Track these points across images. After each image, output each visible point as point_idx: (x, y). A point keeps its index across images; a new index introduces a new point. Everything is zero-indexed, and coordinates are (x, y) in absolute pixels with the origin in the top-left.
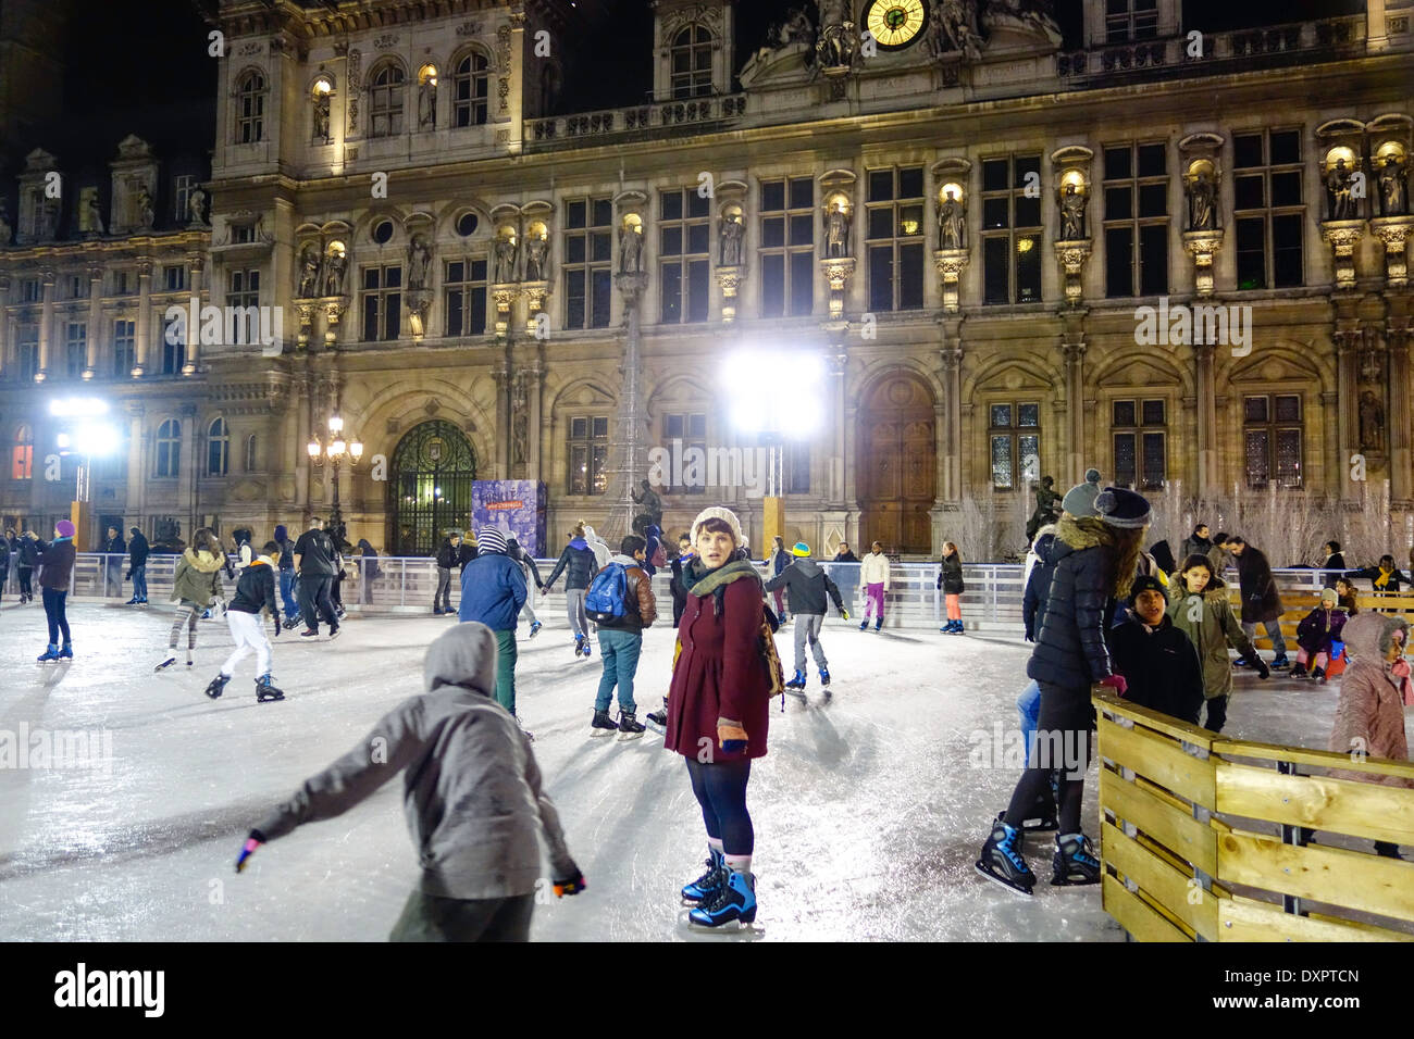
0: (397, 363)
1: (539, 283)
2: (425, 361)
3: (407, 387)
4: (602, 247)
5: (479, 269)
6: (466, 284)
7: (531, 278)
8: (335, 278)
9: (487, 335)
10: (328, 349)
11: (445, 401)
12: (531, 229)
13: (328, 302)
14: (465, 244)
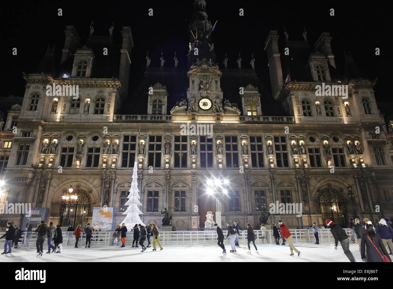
0: (70, 173)
1: (116, 155)
2: (79, 173)
3: (72, 180)
4: (133, 147)
5: (98, 150)
6: (94, 154)
7: (113, 153)
8: (54, 149)
9: (99, 167)
10: (50, 168)
11: (82, 184)
12: (114, 141)
13: (50, 155)
14: (94, 143)
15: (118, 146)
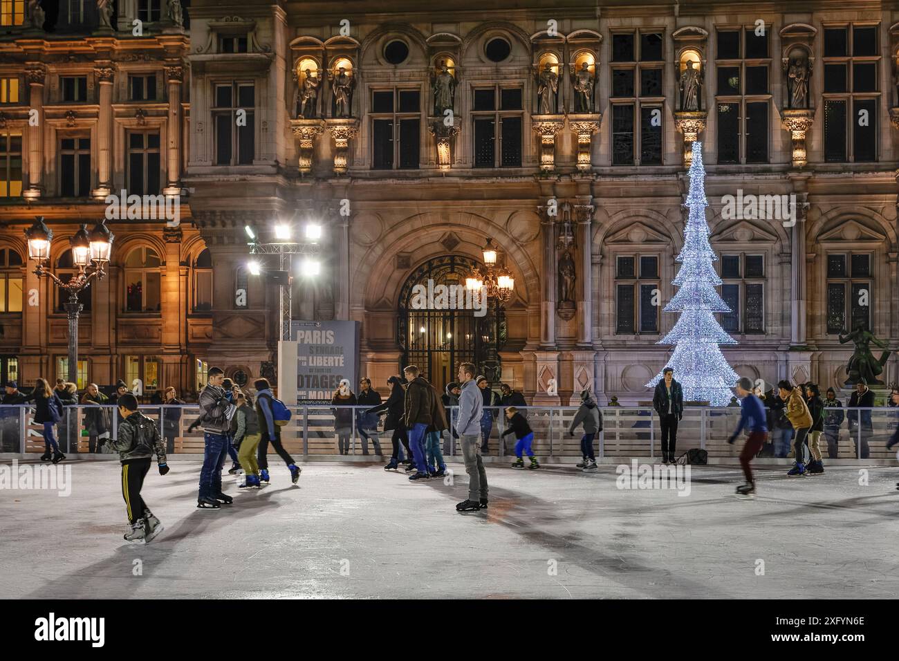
0: (418, 194)
1: (589, 116)
2: (454, 192)
3: (430, 219)
4: (653, 85)
5: (513, 98)
6: (499, 113)
7: (578, 110)
8: (342, 98)
9: (527, 167)
10: (342, 175)
11: (466, 235)
12: (575, 59)
13: (336, 124)
14: (497, 71)
15: (595, 78)
